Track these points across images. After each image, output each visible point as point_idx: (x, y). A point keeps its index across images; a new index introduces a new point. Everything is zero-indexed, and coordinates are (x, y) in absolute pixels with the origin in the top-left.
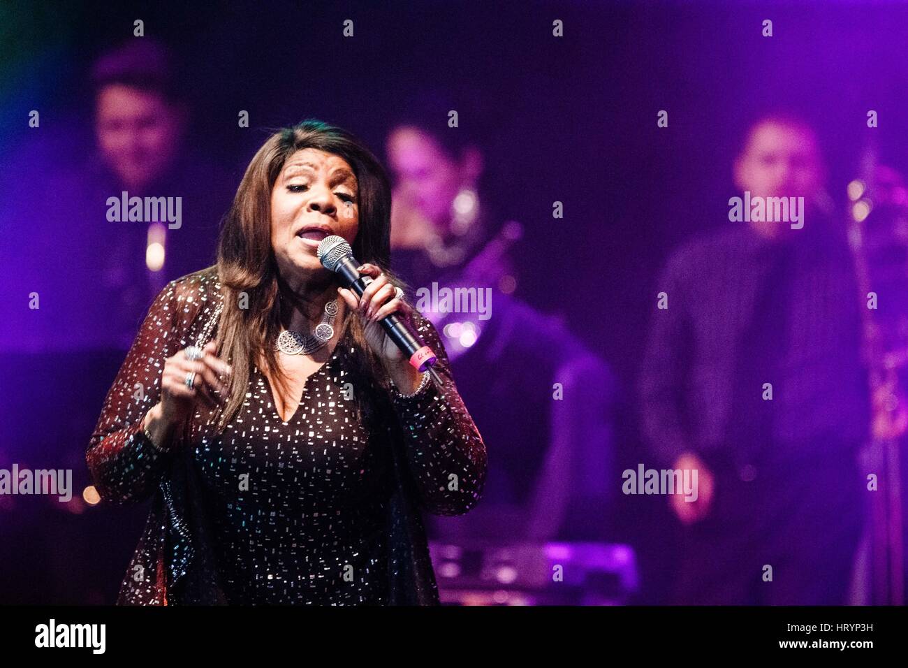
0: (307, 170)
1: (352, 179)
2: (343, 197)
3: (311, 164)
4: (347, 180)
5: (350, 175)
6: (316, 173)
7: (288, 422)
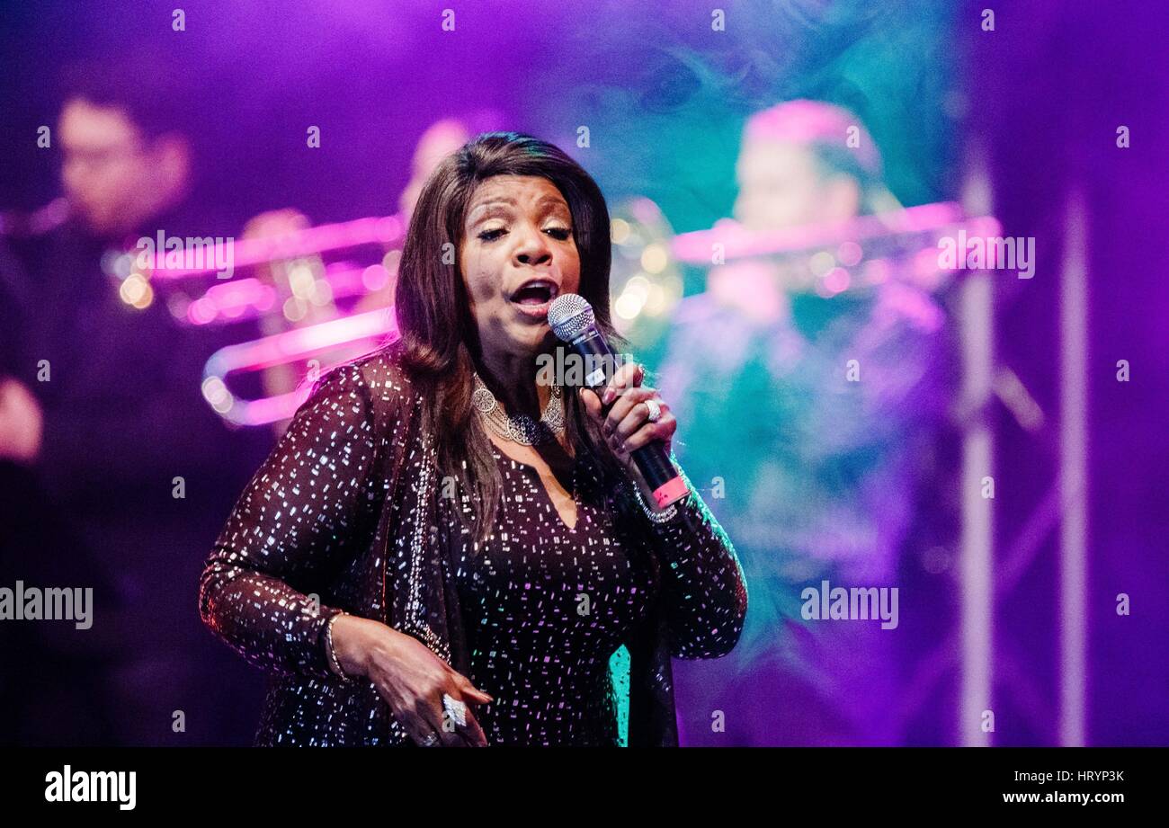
0: (501, 208)
1: (562, 205)
2: (557, 234)
3: (506, 198)
4: (556, 209)
5: (559, 201)
6: (513, 209)
7: (575, 529)
